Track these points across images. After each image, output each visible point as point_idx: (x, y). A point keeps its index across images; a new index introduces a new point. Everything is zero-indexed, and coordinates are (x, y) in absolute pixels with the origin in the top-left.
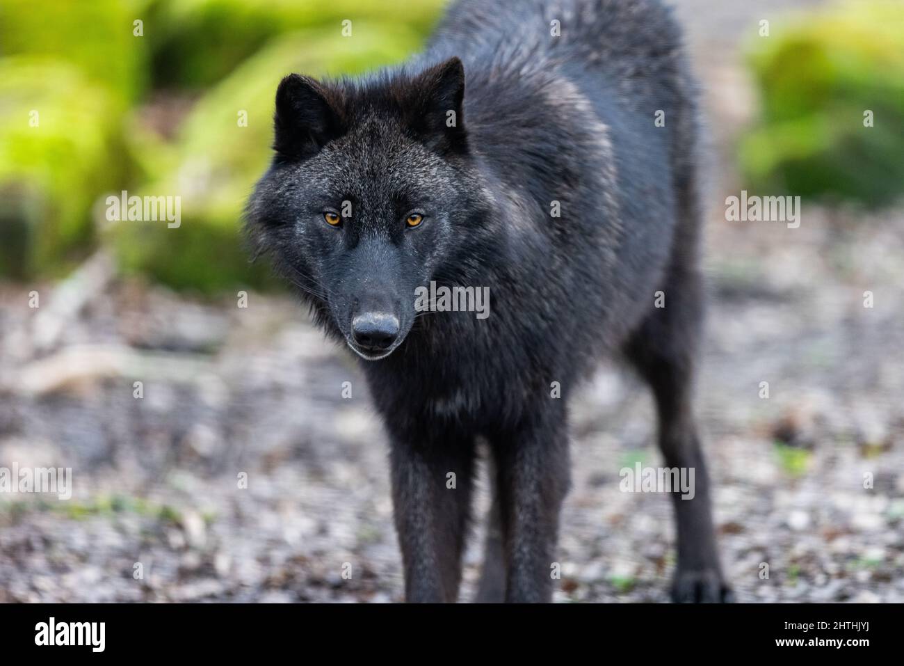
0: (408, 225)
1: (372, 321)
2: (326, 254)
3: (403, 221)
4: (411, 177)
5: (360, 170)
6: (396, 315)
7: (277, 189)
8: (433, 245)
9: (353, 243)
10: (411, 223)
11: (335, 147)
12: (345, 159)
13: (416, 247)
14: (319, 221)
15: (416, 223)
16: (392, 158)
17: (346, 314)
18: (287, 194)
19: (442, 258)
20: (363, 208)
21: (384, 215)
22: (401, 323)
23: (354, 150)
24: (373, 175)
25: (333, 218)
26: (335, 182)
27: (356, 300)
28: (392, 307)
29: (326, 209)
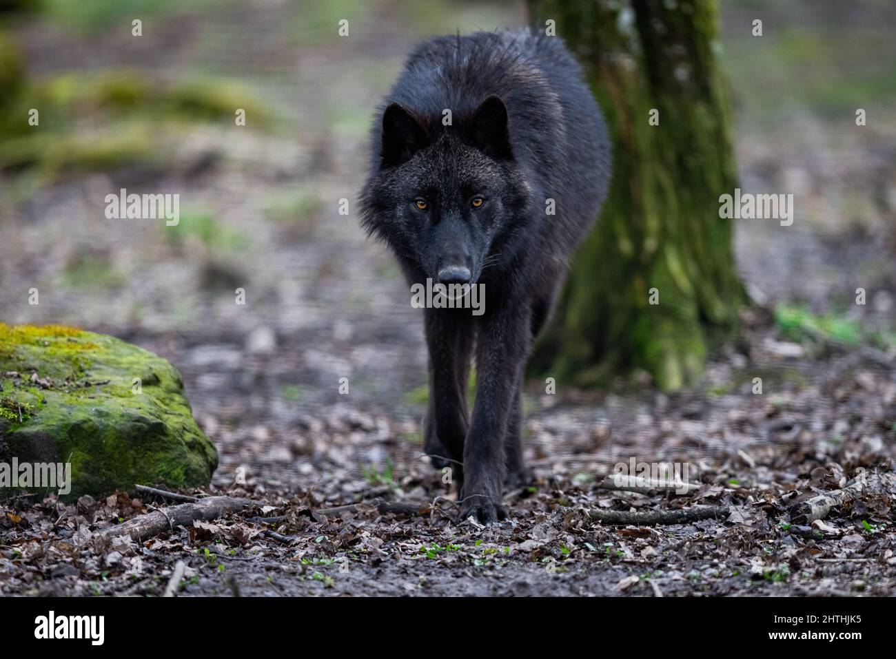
0: (473, 207)
1: (451, 272)
2: (418, 230)
3: (469, 202)
4: (474, 173)
5: (439, 170)
6: (468, 267)
7: (383, 183)
8: (492, 219)
9: (437, 220)
10: (475, 204)
11: (422, 154)
12: (428, 163)
13: (480, 221)
14: (412, 207)
15: (478, 204)
16: (459, 160)
17: (434, 269)
18: (390, 187)
19: (499, 228)
20: (442, 195)
21: (456, 200)
22: (472, 273)
23: (434, 156)
24: (447, 173)
25: (422, 205)
26: (422, 179)
27: (440, 258)
28: (465, 262)
29: (417, 198)
